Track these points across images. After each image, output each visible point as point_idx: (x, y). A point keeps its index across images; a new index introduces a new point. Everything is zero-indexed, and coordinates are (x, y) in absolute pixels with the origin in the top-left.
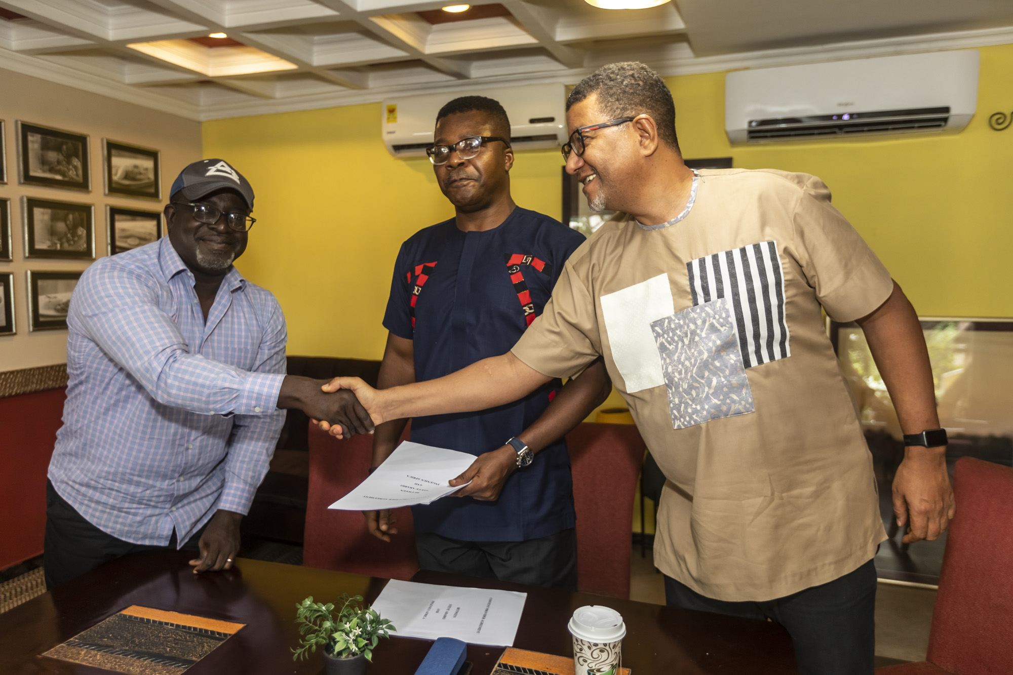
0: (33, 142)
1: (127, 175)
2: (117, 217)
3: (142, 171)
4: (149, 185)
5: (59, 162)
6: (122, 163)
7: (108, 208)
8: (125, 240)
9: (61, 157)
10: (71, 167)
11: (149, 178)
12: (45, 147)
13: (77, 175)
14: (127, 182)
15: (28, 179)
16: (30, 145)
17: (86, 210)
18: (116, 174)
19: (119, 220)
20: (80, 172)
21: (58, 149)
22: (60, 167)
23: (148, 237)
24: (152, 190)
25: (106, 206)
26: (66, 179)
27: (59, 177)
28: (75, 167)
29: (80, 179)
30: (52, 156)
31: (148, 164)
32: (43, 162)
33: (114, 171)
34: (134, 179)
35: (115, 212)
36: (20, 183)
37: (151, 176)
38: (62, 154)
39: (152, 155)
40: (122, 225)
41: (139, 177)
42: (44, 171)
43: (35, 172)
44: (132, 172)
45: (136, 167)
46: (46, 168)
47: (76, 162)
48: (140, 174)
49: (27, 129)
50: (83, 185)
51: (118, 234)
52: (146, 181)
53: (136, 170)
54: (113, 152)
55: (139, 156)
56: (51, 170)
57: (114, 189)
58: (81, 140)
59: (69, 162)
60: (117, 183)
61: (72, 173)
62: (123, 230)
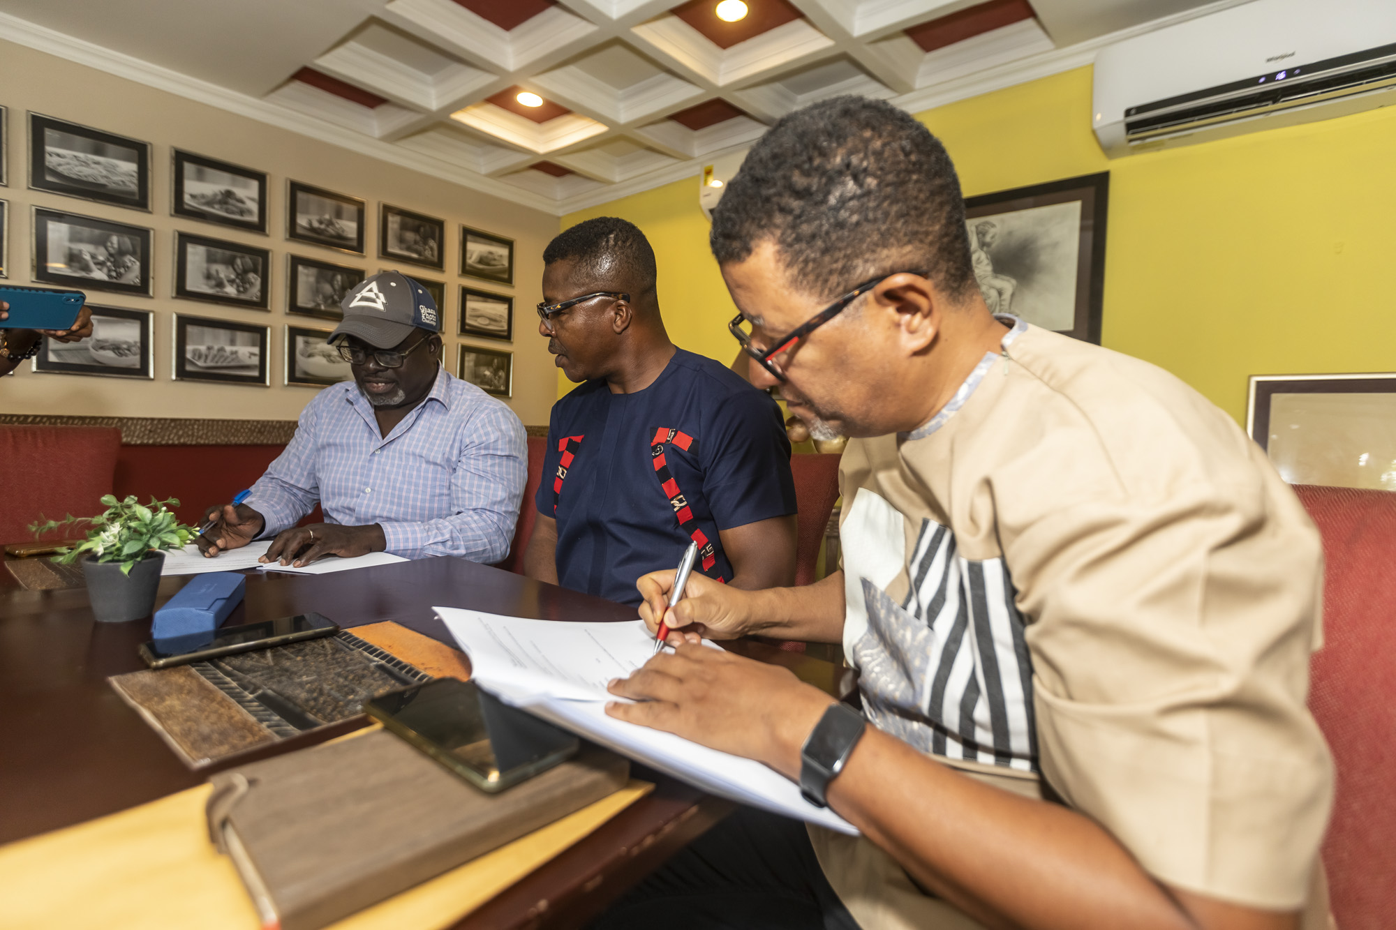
0: (393, 222)
1: (481, 260)
2: (468, 297)
3: (496, 257)
4: (503, 271)
5: (416, 242)
6: (476, 249)
7: (461, 288)
8: (475, 318)
9: (418, 238)
10: (427, 247)
11: (503, 265)
12: (404, 227)
13: (433, 255)
14: (480, 266)
15: (385, 254)
16: (390, 225)
17: (438, 288)
18: (470, 258)
19: (470, 300)
20: (436, 253)
21: (416, 230)
22: (416, 247)
23: (498, 319)
24: (506, 276)
25: (459, 285)
26: (422, 258)
27: (415, 256)
28: (432, 249)
29: (435, 259)
30: (410, 236)
31: (504, 252)
32: (401, 240)
33: (468, 255)
34: (488, 264)
35: (466, 292)
36: (379, 258)
37: (506, 263)
38: (419, 235)
39: (509, 244)
40: (473, 305)
41: (493, 262)
42: (401, 249)
43: (393, 248)
44: (486, 257)
45: (491, 253)
46: (404, 246)
47: (433, 244)
48: (495, 260)
49: (387, 210)
50: (438, 265)
51: (468, 313)
52: (501, 267)
53: (490, 256)
54: (469, 237)
55: (494, 243)
56: (409, 249)
57: (466, 270)
58: (440, 224)
59: (425, 243)
60: (471, 266)
61: (428, 253)
62: (474, 310)
